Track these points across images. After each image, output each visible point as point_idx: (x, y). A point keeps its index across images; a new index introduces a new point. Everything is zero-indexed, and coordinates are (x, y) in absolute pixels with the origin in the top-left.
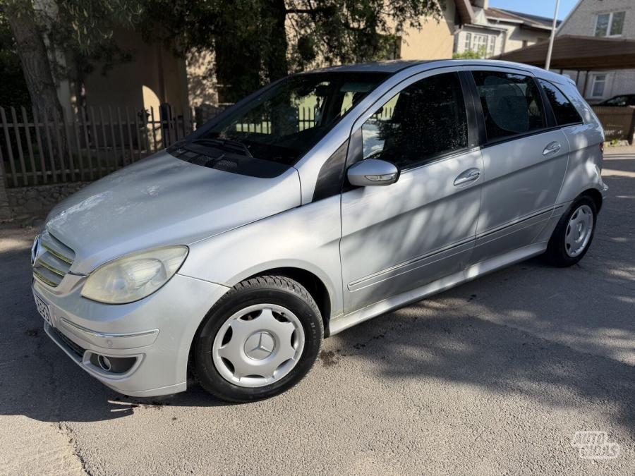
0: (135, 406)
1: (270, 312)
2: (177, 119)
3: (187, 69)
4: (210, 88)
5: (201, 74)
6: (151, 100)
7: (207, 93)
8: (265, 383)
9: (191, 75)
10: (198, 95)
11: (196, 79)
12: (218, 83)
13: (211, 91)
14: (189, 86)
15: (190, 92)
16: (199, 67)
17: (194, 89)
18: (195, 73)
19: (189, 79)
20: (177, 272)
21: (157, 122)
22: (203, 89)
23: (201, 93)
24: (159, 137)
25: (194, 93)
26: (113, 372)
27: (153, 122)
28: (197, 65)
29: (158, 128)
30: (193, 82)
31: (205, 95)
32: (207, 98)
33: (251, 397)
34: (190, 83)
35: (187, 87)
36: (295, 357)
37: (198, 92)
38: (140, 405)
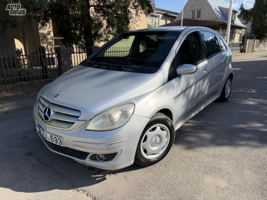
0: (105, 176)
1: (159, 127)
2: (34, 53)
3: (39, 31)
4: (50, 39)
5: (46, 33)
6: (19, 45)
7: (49, 41)
8: (157, 157)
9: (41, 33)
10: (45, 43)
11: (43, 35)
12: (54, 37)
13: (51, 41)
14: (41, 38)
15: (41, 41)
16: (45, 30)
17: (43, 40)
18: (43, 33)
19: (40, 35)
20: (133, 114)
21: (24, 56)
22: (47, 40)
23: (46, 42)
24: (26, 63)
25: (43, 41)
26: (105, 161)
27: (23, 56)
28: (43, 29)
29: (25, 59)
30: (42, 36)
31: (48, 43)
32: (49, 44)
33: (152, 163)
34: (40, 37)
35: (40, 39)
36: (166, 145)
37: (45, 41)
38: (107, 175)
